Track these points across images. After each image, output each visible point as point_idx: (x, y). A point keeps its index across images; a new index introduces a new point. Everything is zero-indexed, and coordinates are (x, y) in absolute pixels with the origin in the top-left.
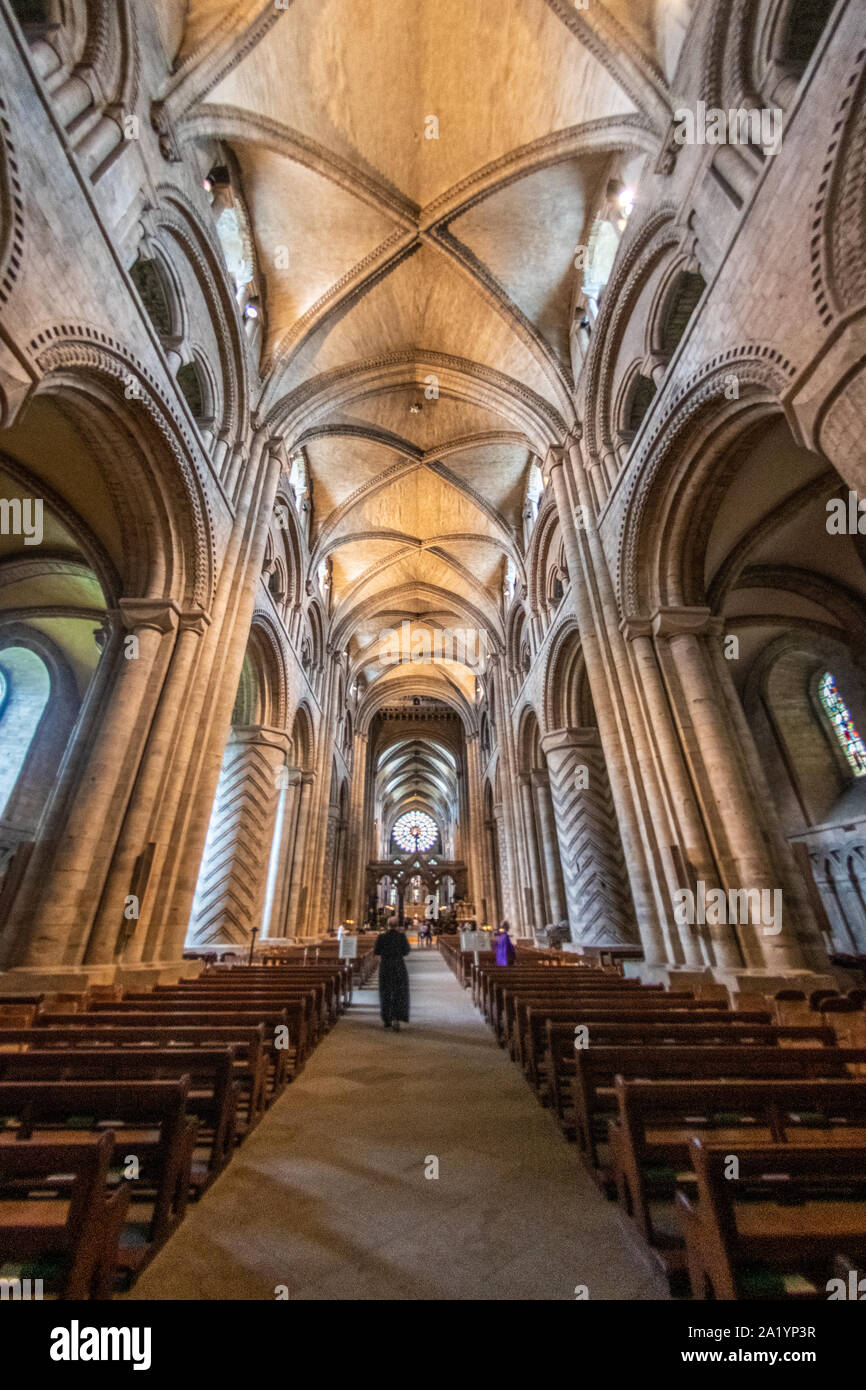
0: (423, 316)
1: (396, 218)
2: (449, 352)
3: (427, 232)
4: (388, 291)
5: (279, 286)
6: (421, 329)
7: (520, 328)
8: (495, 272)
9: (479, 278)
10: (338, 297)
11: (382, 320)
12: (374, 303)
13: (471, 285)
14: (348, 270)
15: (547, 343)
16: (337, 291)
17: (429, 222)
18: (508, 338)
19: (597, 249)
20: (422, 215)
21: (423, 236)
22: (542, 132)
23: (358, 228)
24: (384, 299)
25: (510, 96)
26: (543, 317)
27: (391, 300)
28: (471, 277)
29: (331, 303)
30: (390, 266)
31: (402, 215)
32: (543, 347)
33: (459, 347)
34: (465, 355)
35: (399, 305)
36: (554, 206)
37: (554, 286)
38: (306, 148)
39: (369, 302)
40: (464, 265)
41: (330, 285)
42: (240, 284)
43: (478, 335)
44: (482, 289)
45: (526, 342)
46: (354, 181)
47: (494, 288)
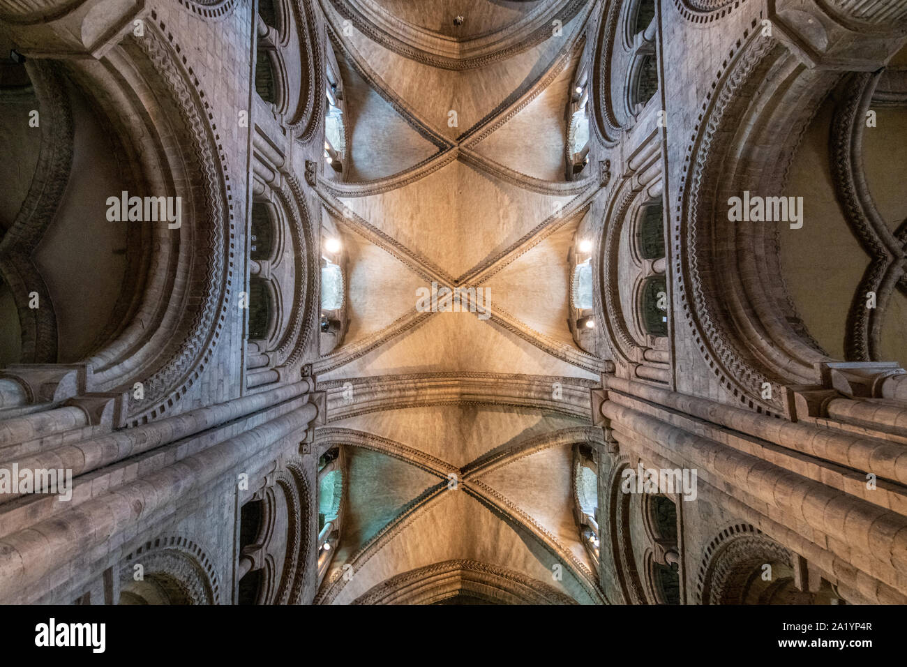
0: (455, 95)
1: (473, 153)
2: (434, 69)
3: (453, 147)
4: (479, 112)
5: (556, 113)
6: (456, 87)
7: (382, 85)
8: (405, 124)
9: (417, 120)
10: (515, 105)
11: (485, 92)
12: (490, 103)
13: (421, 116)
14: (506, 124)
15: (359, 73)
16: (515, 109)
17: (452, 151)
18: (390, 78)
19: (339, 139)
20: (456, 156)
21: (455, 144)
22: (388, 194)
23: (497, 148)
24: (482, 106)
25: (409, 209)
26: (365, 94)
27: (477, 105)
28: (422, 120)
29: (520, 101)
30: (478, 126)
31: (469, 155)
32: (361, 70)
33: (426, 73)
34: (421, 66)
35: (472, 102)
36: (373, 162)
37: (362, 116)
38: (524, 183)
39: (493, 103)
40: (426, 127)
41: (520, 113)
42: (583, 110)
43: (413, 80)
44: (413, 112)
45: (375, 74)
46: (498, 170)
47: (404, 113)
